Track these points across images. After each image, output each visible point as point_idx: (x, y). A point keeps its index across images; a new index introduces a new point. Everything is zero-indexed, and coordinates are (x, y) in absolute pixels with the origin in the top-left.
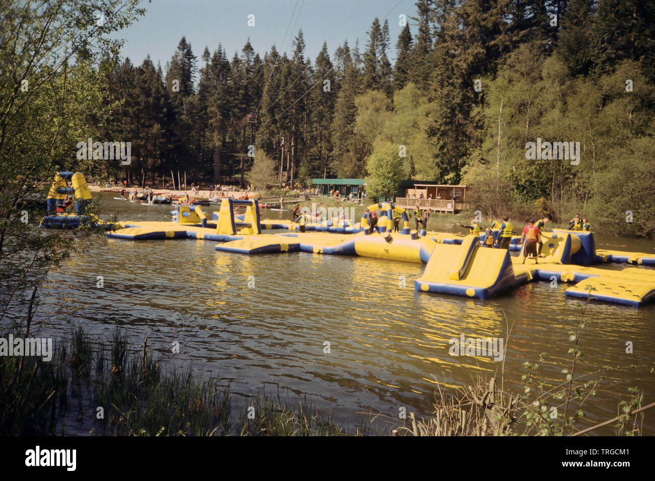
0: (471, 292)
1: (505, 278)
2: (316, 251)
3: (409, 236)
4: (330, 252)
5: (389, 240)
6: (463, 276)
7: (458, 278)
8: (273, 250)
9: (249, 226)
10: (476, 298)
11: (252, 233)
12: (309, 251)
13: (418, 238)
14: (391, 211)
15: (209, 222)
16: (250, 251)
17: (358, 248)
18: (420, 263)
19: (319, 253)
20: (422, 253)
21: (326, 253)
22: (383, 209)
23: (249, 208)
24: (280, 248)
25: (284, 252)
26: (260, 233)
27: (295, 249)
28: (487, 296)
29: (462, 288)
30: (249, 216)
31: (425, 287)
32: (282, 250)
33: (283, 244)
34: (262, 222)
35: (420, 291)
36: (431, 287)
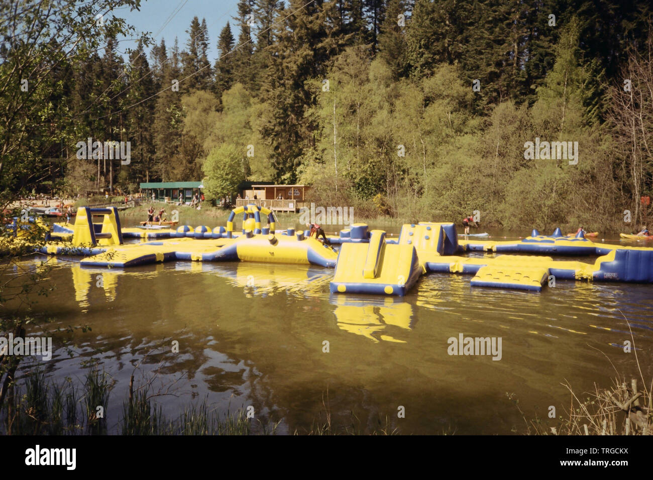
0: (389, 290)
1: (415, 273)
2: (194, 259)
3: (295, 237)
4: (210, 259)
5: (274, 242)
6: (377, 275)
7: (373, 276)
8: (147, 262)
9: (108, 236)
10: (394, 295)
11: (113, 243)
12: (187, 260)
13: (304, 239)
14: (258, 213)
15: (53, 234)
16: (124, 264)
17: (240, 252)
19: (198, 261)
20: (310, 255)
21: (206, 261)
22: (249, 211)
23: (107, 216)
24: (155, 258)
25: (160, 262)
26: (121, 243)
27: (171, 259)
28: (405, 293)
29: (380, 286)
30: (108, 225)
31: (342, 288)
32: (158, 260)
33: (159, 254)
34: (124, 230)
35: (337, 293)
36: (347, 287)
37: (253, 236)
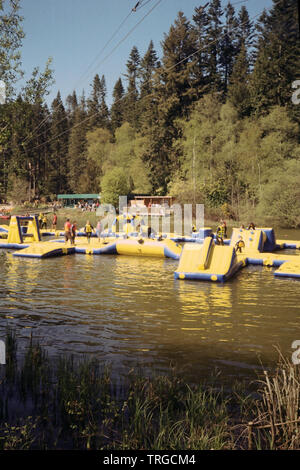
0: (214, 278)
1: (233, 267)
2: (87, 252)
4: (99, 252)
5: (141, 242)
6: (207, 267)
7: (204, 268)
9: (32, 236)
10: (218, 282)
11: (34, 240)
12: (83, 253)
16: (42, 256)
17: (118, 249)
18: (164, 258)
19: (90, 254)
20: (166, 251)
21: (95, 253)
23: (30, 222)
24: (61, 252)
25: (64, 254)
27: (72, 252)
28: (225, 280)
29: (208, 275)
30: (32, 228)
31: (182, 276)
33: (63, 248)
35: (179, 279)
36: (186, 275)
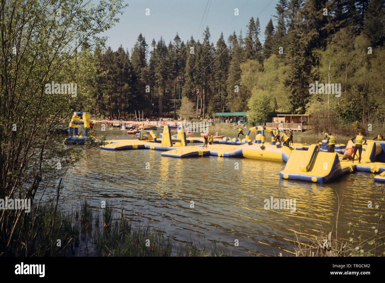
0: (314, 179)
1: (335, 170)
2: (219, 155)
3: (275, 146)
4: (228, 156)
5: (263, 148)
6: (309, 169)
7: (306, 170)
8: (194, 155)
9: (180, 141)
10: (318, 183)
11: (182, 145)
12: (216, 155)
13: (280, 147)
14: (263, 131)
15: (157, 139)
16: (181, 156)
17: (245, 153)
18: (282, 162)
19: (221, 156)
20: (283, 156)
21: (225, 156)
22: (259, 130)
23: (179, 131)
24: (198, 154)
25: (201, 156)
26: (186, 145)
27: (207, 155)
28: (324, 182)
29: (309, 176)
30: (180, 136)
31: (286, 176)
32: (200, 155)
33: (200, 152)
34: (187, 139)
35: (283, 179)
36: (289, 176)
37: (252, 144)
